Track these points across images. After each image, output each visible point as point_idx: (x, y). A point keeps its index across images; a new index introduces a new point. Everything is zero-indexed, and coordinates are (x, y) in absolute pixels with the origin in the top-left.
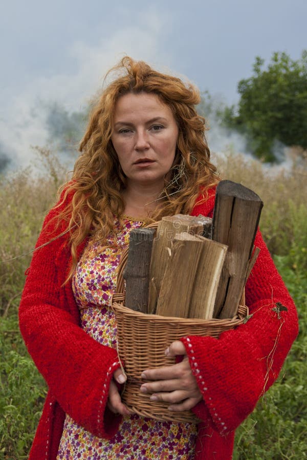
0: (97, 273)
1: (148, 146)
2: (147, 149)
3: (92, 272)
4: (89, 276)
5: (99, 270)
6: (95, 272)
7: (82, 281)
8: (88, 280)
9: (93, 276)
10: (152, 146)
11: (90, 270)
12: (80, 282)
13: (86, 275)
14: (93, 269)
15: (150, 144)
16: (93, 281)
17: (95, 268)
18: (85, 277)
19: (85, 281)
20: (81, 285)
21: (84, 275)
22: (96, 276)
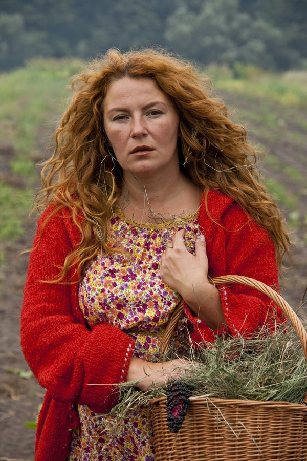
0: (109, 292)
1: (146, 132)
2: (145, 135)
3: (103, 291)
4: (101, 295)
5: (111, 288)
6: (107, 290)
7: (93, 300)
8: (100, 299)
9: (105, 295)
10: (150, 133)
11: (101, 288)
12: (90, 302)
13: (97, 294)
14: (103, 287)
15: (147, 130)
16: (106, 300)
17: (106, 286)
18: (96, 296)
19: (96, 300)
20: (92, 304)
21: (94, 294)
22: (109, 295)
